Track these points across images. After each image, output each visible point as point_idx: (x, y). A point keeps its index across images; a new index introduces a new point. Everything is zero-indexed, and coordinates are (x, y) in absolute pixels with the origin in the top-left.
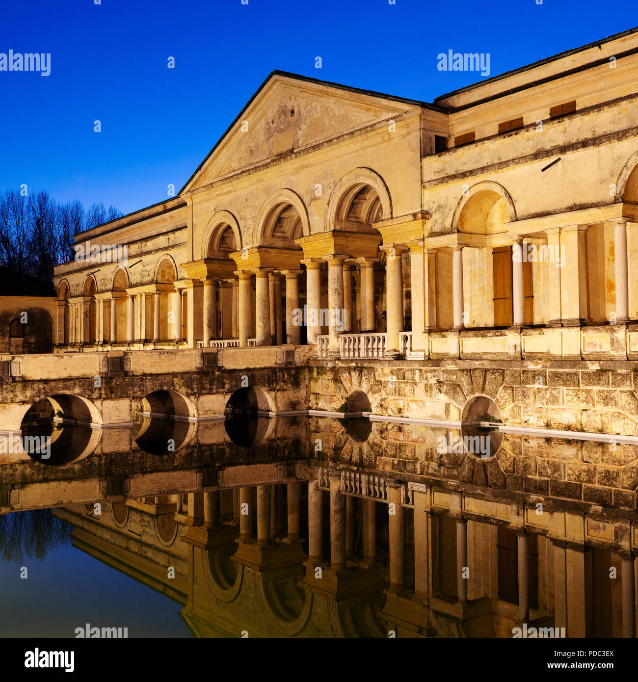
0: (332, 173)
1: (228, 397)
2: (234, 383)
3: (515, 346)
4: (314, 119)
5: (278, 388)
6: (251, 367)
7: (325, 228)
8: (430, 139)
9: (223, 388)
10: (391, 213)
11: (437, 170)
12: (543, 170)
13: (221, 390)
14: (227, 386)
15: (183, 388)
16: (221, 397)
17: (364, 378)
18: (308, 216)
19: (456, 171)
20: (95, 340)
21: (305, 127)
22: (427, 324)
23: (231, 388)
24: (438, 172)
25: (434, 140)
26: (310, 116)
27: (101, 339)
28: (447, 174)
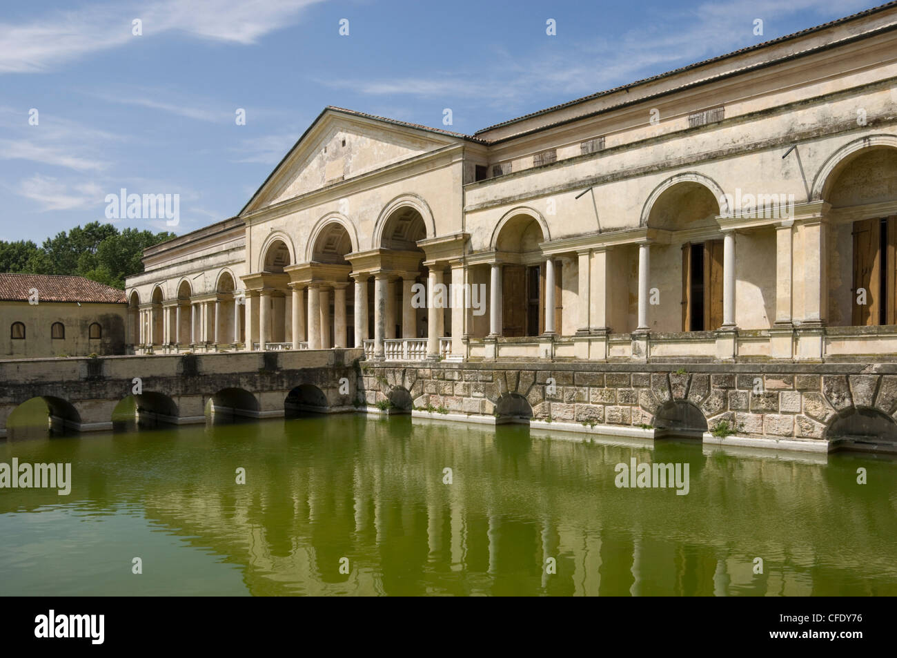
0: (380, 198)
1: (286, 394)
2: (291, 382)
3: (547, 351)
4: (364, 149)
5: (329, 385)
6: (307, 367)
7: (373, 246)
8: (471, 168)
9: (282, 386)
10: (435, 233)
11: (477, 196)
12: (576, 198)
13: (280, 388)
14: (285, 385)
15: (247, 386)
16: (280, 394)
17: (407, 378)
18: (356, 235)
19: (496, 197)
20: (162, 342)
21: (355, 156)
22: (466, 333)
23: (289, 385)
24: (479, 198)
25: (474, 170)
26: (360, 146)
27: (168, 341)
28: (487, 199)
